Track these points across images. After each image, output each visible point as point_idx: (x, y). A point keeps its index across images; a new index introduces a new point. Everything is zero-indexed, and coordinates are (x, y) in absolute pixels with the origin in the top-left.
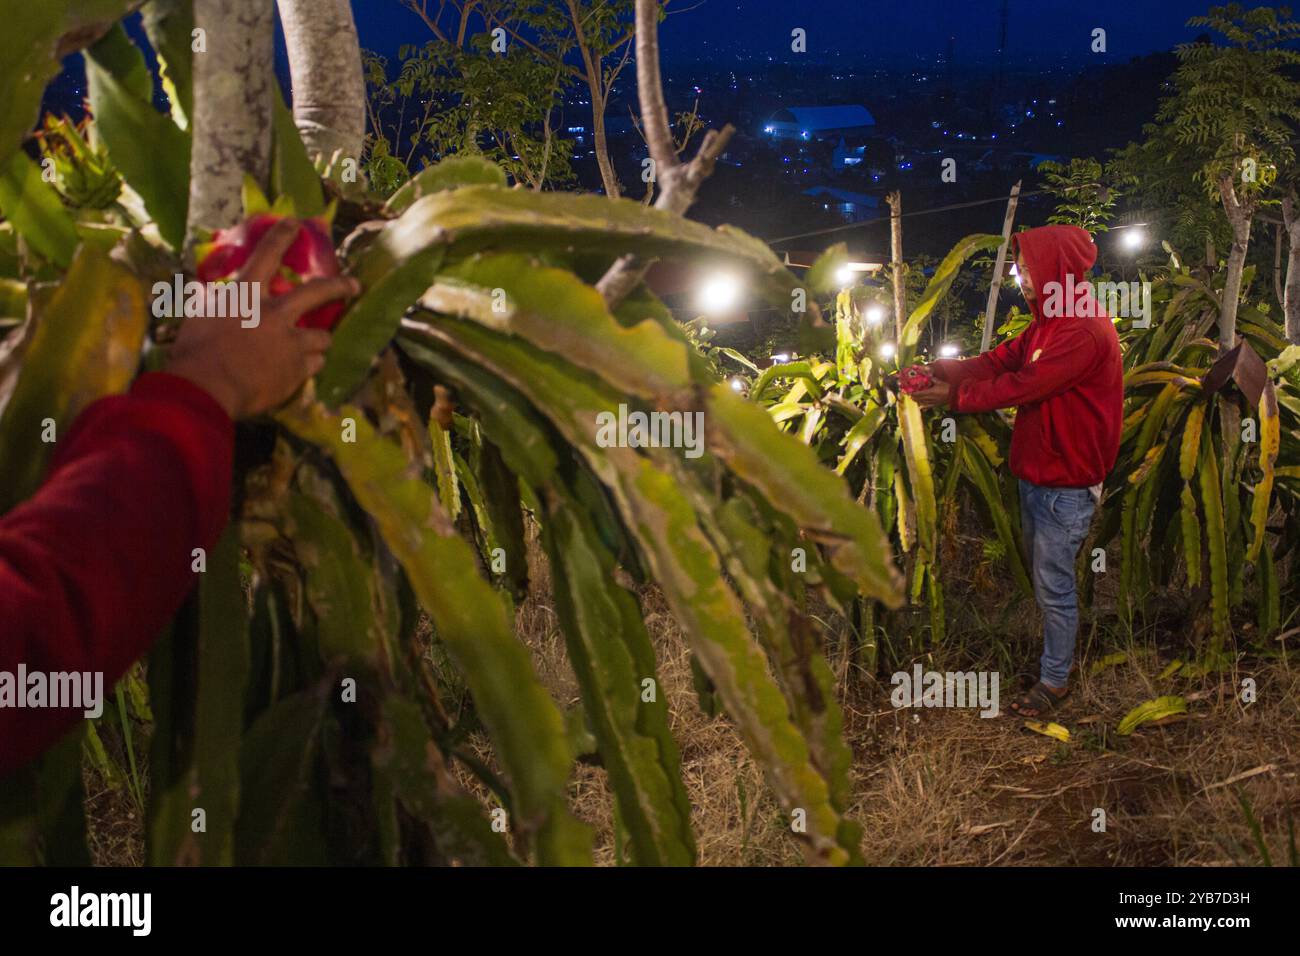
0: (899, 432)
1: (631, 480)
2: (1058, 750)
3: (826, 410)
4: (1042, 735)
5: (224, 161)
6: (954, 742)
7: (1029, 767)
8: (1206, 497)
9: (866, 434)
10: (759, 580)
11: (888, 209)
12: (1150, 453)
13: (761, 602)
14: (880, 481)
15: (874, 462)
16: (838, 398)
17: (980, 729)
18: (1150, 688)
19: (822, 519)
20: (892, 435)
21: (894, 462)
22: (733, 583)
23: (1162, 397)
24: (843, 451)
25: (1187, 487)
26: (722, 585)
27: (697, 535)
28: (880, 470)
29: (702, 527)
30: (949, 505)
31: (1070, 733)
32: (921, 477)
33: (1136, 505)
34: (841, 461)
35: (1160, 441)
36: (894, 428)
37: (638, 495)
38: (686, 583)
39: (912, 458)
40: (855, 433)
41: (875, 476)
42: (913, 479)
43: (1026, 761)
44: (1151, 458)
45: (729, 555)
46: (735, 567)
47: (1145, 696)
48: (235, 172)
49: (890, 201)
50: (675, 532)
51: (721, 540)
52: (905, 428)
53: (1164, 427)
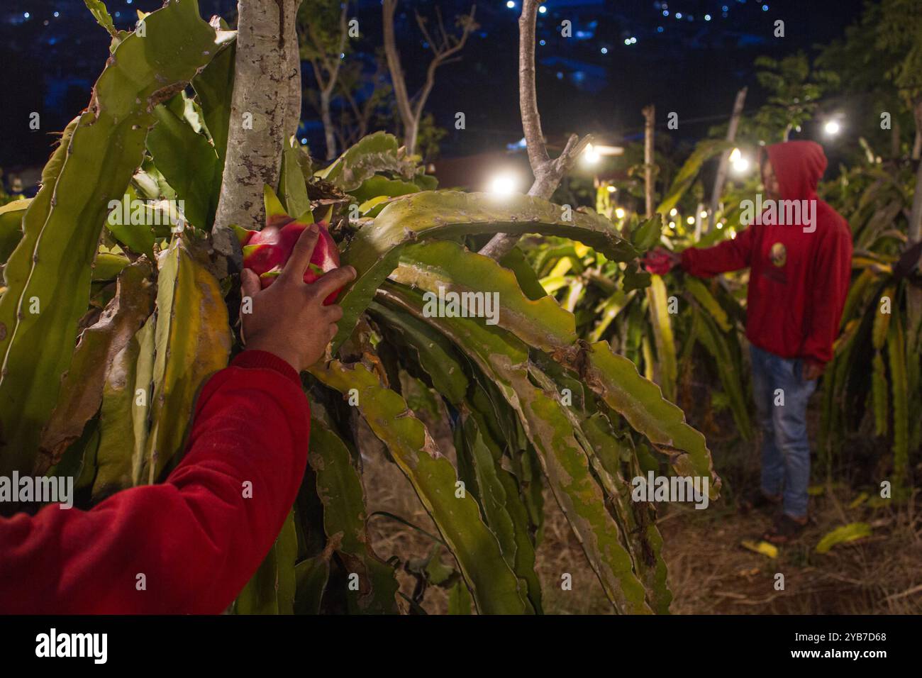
0: (646, 302)
1: (528, 404)
2: (769, 565)
3: (586, 282)
4: (756, 553)
5: (252, 175)
7: (745, 578)
8: (893, 363)
9: (620, 304)
10: (612, 473)
11: (643, 120)
12: (849, 326)
13: (614, 489)
14: (630, 343)
15: (625, 327)
16: (597, 273)
17: (706, 546)
18: (843, 517)
20: (640, 305)
21: (642, 327)
22: (595, 475)
23: (861, 280)
24: (600, 317)
25: (878, 353)
26: (590, 478)
27: (573, 443)
28: (629, 334)
29: (576, 436)
30: (686, 366)
31: (779, 551)
32: (664, 341)
33: (835, 367)
34: (599, 326)
35: (857, 315)
36: (642, 299)
37: (533, 414)
38: (565, 477)
39: (658, 326)
40: (611, 304)
41: (625, 338)
42: (659, 344)
43: (743, 573)
44: (851, 330)
45: (593, 456)
46: (597, 466)
47: (838, 523)
48: (259, 182)
49: (645, 113)
50: (558, 441)
51: (587, 445)
52: (652, 300)
53: (861, 304)
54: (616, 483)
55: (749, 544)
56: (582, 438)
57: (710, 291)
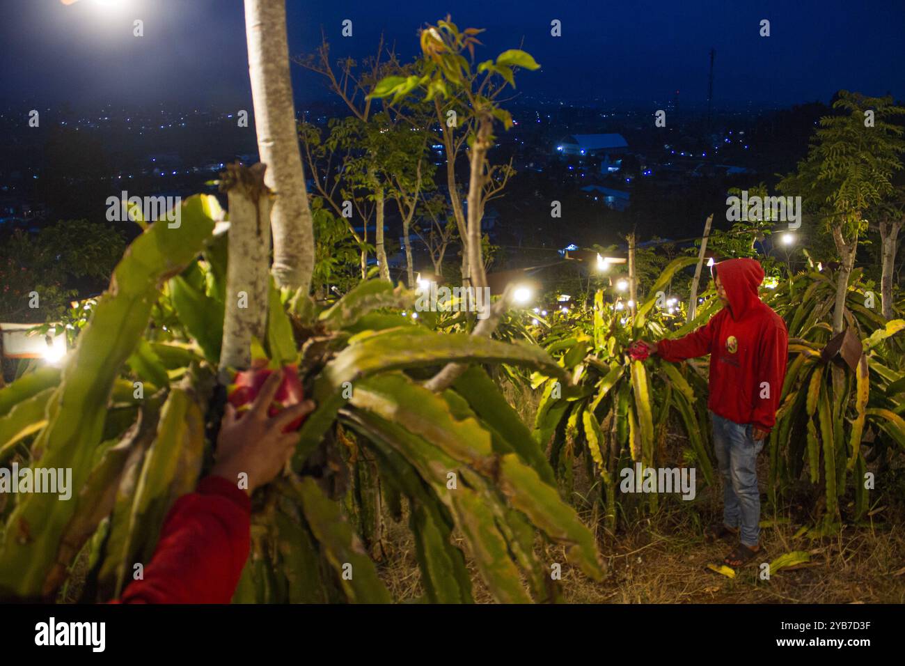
0: (632, 381)
1: (459, 501)
2: (728, 584)
3: (587, 365)
4: (719, 574)
5: (242, 329)
6: (663, 577)
7: (708, 594)
8: (823, 427)
9: (612, 382)
10: (529, 553)
11: (626, 244)
12: (788, 397)
13: (529, 567)
14: (620, 411)
15: (617, 399)
16: (595, 358)
17: (680, 568)
18: (787, 547)
19: (562, 532)
20: (628, 382)
21: (628, 400)
22: (514, 558)
23: (797, 361)
24: (596, 392)
25: (811, 419)
26: (508, 559)
27: (495, 531)
28: (619, 404)
29: (498, 526)
30: (662, 430)
31: (736, 573)
32: (645, 412)
33: (779, 429)
34: (596, 399)
35: (795, 389)
36: (629, 378)
38: (488, 557)
39: (639, 400)
40: (605, 382)
41: (617, 407)
42: (640, 413)
43: (707, 590)
44: (789, 401)
45: (512, 540)
46: (516, 547)
47: (783, 551)
48: (248, 335)
49: (628, 238)
50: (482, 530)
51: (508, 532)
52: (635, 380)
53: (798, 380)
54: (532, 561)
55: (712, 567)
56: (504, 526)
57: (680, 372)
